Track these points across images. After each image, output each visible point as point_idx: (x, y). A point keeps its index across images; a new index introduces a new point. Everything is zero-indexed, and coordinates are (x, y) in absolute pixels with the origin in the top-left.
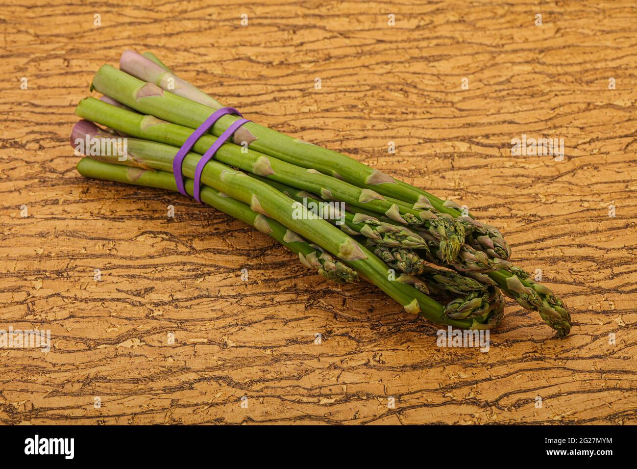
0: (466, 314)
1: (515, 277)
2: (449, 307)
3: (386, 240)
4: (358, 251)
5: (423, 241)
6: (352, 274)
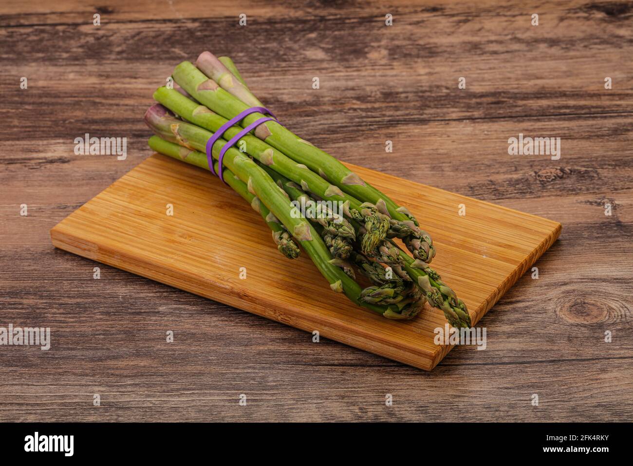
0: (378, 300)
1: (426, 277)
2: (365, 291)
3: (332, 228)
4: (307, 233)
5: (353, 231)
6: (295, 251)
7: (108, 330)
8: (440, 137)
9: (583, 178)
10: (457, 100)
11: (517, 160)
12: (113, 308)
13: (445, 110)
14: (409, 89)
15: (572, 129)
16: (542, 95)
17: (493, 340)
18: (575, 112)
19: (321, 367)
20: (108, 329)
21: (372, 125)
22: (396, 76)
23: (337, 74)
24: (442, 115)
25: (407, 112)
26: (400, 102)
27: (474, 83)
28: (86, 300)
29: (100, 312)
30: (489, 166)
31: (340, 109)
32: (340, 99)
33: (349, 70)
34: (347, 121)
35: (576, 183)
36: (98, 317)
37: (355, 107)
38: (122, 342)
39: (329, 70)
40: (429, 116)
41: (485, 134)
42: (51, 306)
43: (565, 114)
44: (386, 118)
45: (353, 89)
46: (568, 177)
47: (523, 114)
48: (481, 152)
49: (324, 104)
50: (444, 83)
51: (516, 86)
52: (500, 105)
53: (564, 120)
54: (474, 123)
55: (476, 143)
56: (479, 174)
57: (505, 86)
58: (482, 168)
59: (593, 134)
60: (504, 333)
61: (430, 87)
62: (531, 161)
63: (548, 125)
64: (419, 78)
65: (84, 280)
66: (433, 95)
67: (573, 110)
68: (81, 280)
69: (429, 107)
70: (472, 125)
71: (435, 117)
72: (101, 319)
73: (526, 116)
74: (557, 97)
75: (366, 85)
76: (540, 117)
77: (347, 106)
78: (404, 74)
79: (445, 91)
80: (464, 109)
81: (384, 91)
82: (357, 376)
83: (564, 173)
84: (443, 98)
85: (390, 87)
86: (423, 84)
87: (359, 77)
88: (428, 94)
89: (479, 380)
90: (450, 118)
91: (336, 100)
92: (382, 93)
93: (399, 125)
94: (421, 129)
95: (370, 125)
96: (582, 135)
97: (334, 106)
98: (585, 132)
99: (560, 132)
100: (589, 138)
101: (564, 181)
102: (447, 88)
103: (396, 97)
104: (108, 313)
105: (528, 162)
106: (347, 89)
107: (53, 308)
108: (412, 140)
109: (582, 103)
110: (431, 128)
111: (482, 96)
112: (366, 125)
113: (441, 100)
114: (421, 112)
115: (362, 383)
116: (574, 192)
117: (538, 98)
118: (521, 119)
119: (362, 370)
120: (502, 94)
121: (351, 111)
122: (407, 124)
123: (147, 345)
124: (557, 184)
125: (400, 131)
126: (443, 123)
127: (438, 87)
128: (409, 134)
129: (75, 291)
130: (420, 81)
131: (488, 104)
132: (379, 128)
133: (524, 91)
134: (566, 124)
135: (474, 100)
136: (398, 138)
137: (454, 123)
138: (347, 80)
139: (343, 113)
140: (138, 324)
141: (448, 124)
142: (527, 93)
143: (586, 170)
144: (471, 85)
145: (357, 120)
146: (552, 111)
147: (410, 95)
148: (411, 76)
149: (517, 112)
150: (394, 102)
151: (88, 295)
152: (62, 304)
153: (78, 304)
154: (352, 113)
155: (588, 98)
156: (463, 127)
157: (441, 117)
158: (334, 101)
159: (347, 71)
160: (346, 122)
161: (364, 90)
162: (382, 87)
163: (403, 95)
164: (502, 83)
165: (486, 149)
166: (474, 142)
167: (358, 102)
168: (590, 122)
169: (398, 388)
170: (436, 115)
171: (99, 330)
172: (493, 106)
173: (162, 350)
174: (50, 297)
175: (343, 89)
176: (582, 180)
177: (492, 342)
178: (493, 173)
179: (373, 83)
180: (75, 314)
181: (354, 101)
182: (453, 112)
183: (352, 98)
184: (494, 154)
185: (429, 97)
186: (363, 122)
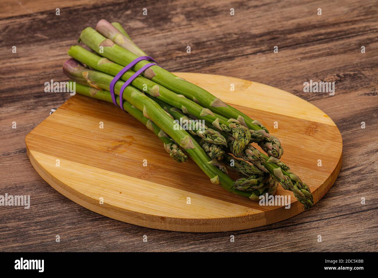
1: (279, 169)
7: (79, 236)
8: (246, 67)
9: (354, 79)
10: (246, 41)
11: (306, 73)
12: (75, 219)
13: (241, 49)
14: (211, 38)
15: (332, 49)
16: (301, 29)
17: (349, 196)
18: (328, 37)
19: (241, 235)
20: (78, 234)
21: (197, 66)
22: (197, 31)
23: (157, 36)
24: (241, 52)
25: (217, 53)
26: (208, 47)
27: (253, 28)
28: (53, 217)
29: (67, 224)
30: (289, 81)
31: (170, 58)
32: (167, 52)
33: (164, 31)
34: (178, 65)
35: (352, 83)
36: (67, 227)
37: (180, 55)
38: (93, 242)
39: (151, 34)
40: (233, 54)
41: (276, 60)
42: (29, 225)
43: (322, 39)
44: (205, 60)
45: (172, 44)
46: (345, 80)
47: (295, 43)
48: (279, 73)
49: (158, 57)
50: (232, 31)
51: (280, 26)
52: (276, 40)
53: (323, 43)
54: (265, 54)
55: (273, 67)
56: (285, 87)
57: (273, 27)
58: (285, 83)
59: (346, 49)
60: (354, 190)
61: (224, 35)
62: (315, 73)
63: (314, 48)
64: (213, 30)
65: (45, 203)
66: (228, 40)
67: (325, 36)
68: (43, 203)
69: (230, 48)
70: (264, 55)
71: (236, 54)
72: (70, 228)
73: (297, 44)
74: (311, 29)
75: (180, 40)
76: (306, 44)
77: (174, 56)
78: (202, 29)
79: (235, 36)
80: (254, 46)
81: (195, 42)
82: (269, 237)
83: (341, 77)
84: (236, 41)
85: (197, 39)
86: (219, 34)
87: (173, 35)
88: (224, 40)
89: (354, 225)
90: (248, 53)
91: (165, 53)
92: (193, 44)
93: (215, 63)
94: (231, 63)
95: (196, 66)
96: (339, 51)
97: (165, 57)
98: (341, 49)
99: (324, 51)
100: (345, 52)
101: (344, 83)
102: (236, 34)
103: (205, 45)
104: (73, 223)
105: (314, 74)
106: (168, 44)
107: (31, 226)
108: (229, 72)
109: (329, 30)
110: (238, 61)
111: (261, 35)
112: (193, 66)
113: (235, 43)
114: (226, 52)
115: (275, 241)
116: (353, 89)
117: (299, 31)
118: (295, 47)
119: (271, 232)
120: (274, 33)
121: (178, 59)
122: (220, 62)
123: (111, 241)
124: (339, 85)
125: (218, 67)
126: (244, 57)
127: (229, 34)
128: (225, 68)
129: (42, 212)
130: (215, 32)
131: (268, 40)
132: (203, 67)
133: (287, 28)
134: (325, 46)
135: (257, 40)
136: (219, 71)
137: (251, 57)
138: (165, 38)
139: (173, 61)
140: (98, 227)
141: (247, 57)
142: (289, 30)
143: (354, 74)
144: (251, 30)
145: (185, 64)
146: (312, 38)
147: (213, 42)
148: (207, 29)
149: (289, 43)
150: (204, 48)
151: (53, 213)
152: (36, 223)
153: (48, 220)
154: (179, 60)
155: (332, 27)
156: (259, 58)
157: (241, 53)
158: (163, 53)
159: (163, 33)
160: (178, 67)
161: (180, 43)
162: (191, 39)
163: (208, 43)
164: (271, 25)
165: (281, 70)
166: (272, 67)
167: (180, 52)
168: (341, 42)
169: (301, 240)
170: (237, 53)
171: (72, 237)
172: (272, 41)
173: (124, 243)
174: (25, 219)
175: (166, 44)
176: (354, 80)
177: (349, 198)
178: (294, 85)
179: (184, 38)
180: (49, 228)
181: (177, 52)
182: (247, 49)
183: (174, 50)
184: (288, 73)
185: (226, 41)
186: (190, 64)
